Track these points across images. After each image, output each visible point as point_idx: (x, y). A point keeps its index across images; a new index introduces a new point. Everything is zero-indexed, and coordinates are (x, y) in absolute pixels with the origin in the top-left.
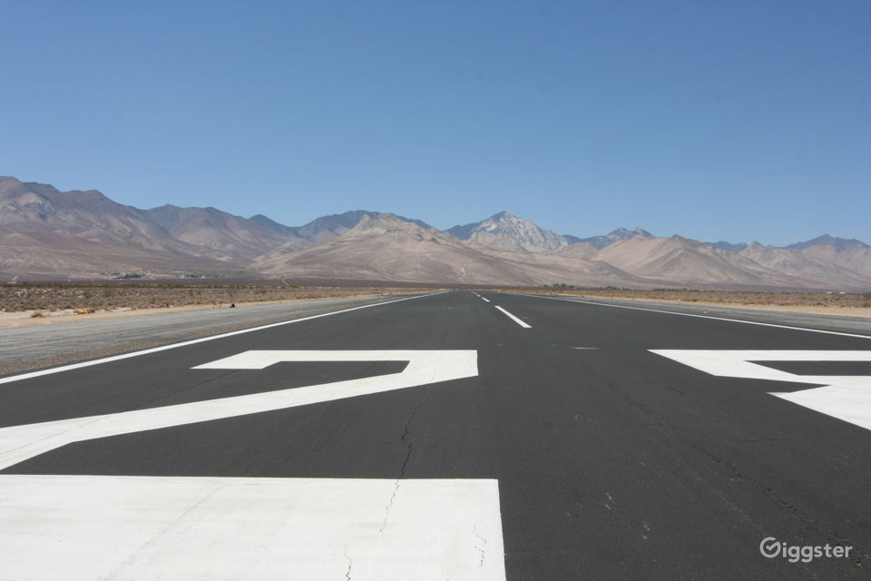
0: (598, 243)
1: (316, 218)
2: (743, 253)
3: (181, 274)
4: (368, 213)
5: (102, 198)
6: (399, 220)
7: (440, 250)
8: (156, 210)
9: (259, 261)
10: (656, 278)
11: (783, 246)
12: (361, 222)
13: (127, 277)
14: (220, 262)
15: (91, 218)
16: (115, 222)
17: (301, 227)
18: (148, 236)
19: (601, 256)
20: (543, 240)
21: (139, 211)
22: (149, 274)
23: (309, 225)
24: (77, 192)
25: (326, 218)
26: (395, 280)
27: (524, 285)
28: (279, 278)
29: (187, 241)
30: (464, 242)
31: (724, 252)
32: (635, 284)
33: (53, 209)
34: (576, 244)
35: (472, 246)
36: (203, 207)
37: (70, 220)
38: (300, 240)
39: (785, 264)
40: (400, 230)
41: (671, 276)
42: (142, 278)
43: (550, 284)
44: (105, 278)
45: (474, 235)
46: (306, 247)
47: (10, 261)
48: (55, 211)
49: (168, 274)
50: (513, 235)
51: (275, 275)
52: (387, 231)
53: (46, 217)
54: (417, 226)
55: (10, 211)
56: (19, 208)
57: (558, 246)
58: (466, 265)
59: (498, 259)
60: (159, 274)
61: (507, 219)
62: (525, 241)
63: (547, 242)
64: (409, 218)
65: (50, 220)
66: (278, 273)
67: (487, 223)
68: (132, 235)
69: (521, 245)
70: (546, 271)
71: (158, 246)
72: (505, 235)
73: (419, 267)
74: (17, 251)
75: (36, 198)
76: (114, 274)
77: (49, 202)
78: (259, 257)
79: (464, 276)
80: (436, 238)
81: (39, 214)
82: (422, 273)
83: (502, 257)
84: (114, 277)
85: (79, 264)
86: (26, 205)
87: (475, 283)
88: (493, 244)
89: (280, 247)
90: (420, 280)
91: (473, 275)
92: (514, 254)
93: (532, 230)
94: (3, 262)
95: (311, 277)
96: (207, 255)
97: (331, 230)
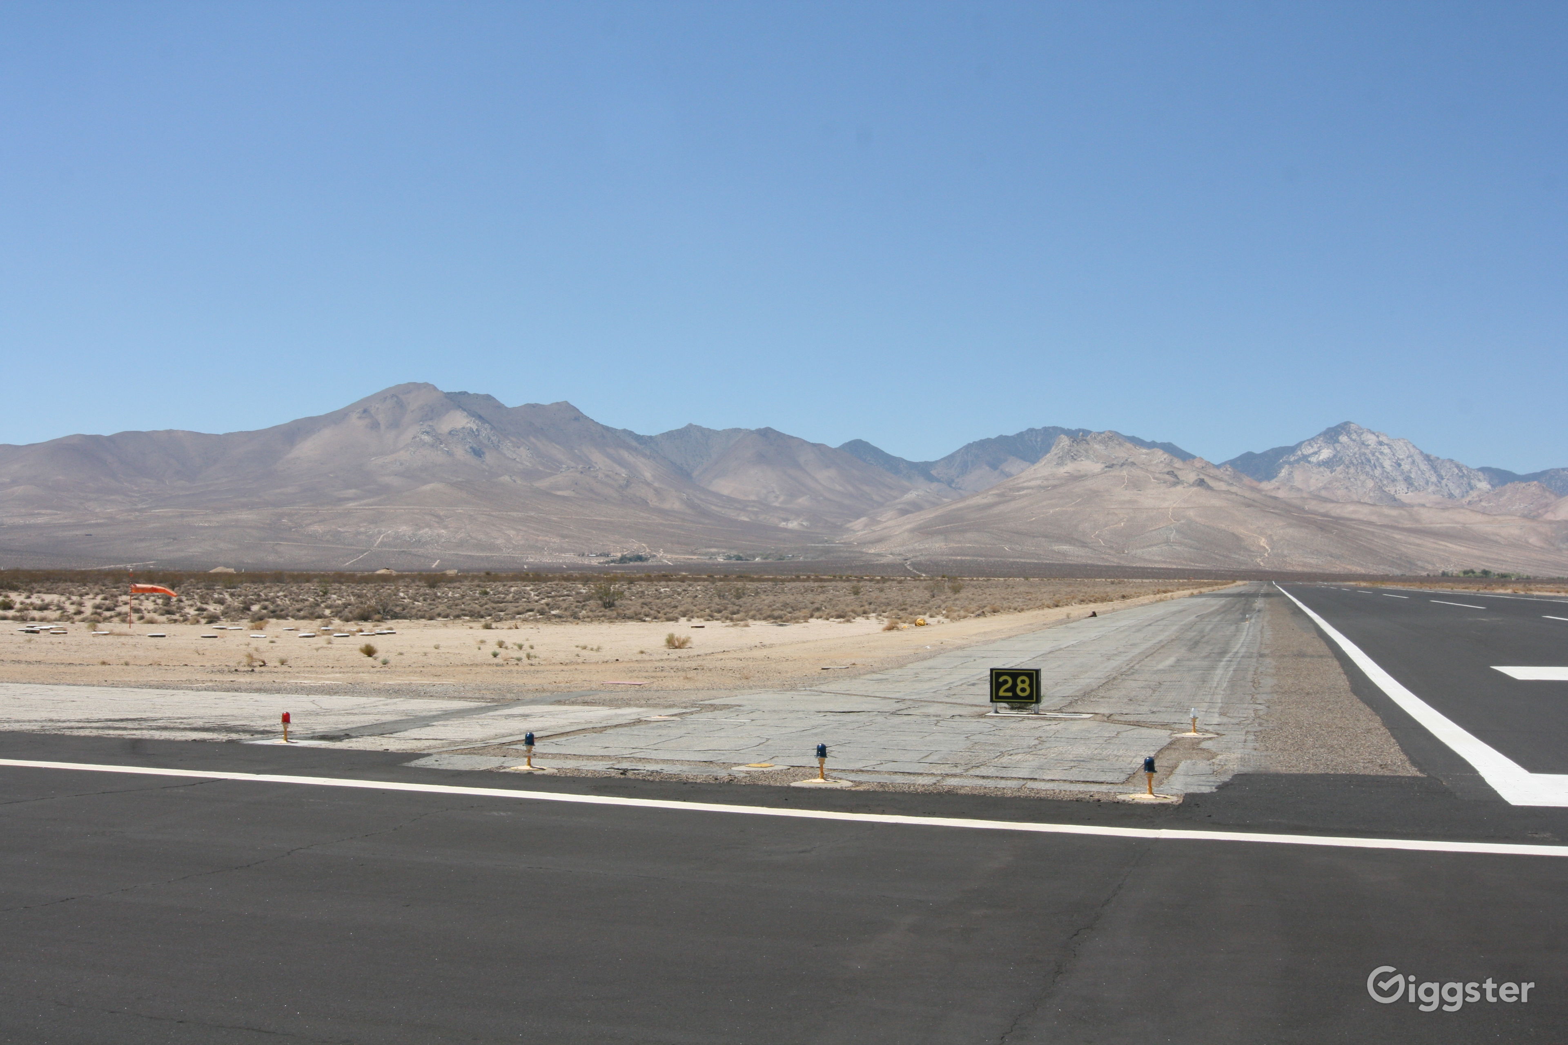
0: (1559, 482)
1: (965, 444)
3: (718, 554)
5: (578, 416)
6: (1129, 445)
7: (1216, 502)
8: (670, 435)
9: (859, 529)
12: (1054, 451)
13: (623, 559)
14: (786, 530)
15: (557, 452)
16: (598, 459)
17: (936, 462)
18: (656, 485)
20: (1434, 479)
21: (638, 438)
22: (661, 554)
23: (950, 459)
24: (534, 406)
25: (983, 444)
26: (1123, 563)
27: (1397, 572)
28: (899, 559)
29: (725, 492)
30: (1266, 486)
33: (494, 439)
34: (1509, 486)
35: (1281, 494)
36: (753, 428)
37: (523, 456)
38: (934, 486)
40: (1133, 464)
42: (650, 563)
43: (1450, 569)
44: (586, 562)
45: (1284, 473)
46: (946, 500)
47: (426, 532)
48: (499, 442)
49: (695, 554)
50: (1368, 468)
51: (891, 554)
52: (1106, 467)
53: (484, 453)
54: (1166, 456)
55: (424, 444)
56: (438, 440)
57: (1467, 492)
58: (1269, 533)
59: (1337, 520)
60: (678, 554)
61: (1354, 436)
62: (1394, 480)
63: (1444, 482)
64: (1148, 439)
65: (490, 458)
66: (897, 550)
67: (1312, 447)
68: (628, 483)
69: (1387, 489)
70: (1443, 543)
71: (674, 504)
72: (1352, 470)
73: (1173, 536)
74: (438, 516)
75: (466, 420)
76: (601, 555)
77: (486, 425)
78: (859, 521)
79: (1266, 555)
80: (1207, 479)
81: (471, 448)
82: (1179, 548)
83: (1347, 516)
84: (602, 561)
85: (540, 538)
86: (450, 433)
87: (1290, 568)
88: (1325, 488)
89: (898, 501)
90: (1175, 563)
91: (1286, 552)
92: (1371, 508)
93: (1410, 459)
94: (414, 535)
95: (959, 558)
96: (762, 517)
97: (994, 466)
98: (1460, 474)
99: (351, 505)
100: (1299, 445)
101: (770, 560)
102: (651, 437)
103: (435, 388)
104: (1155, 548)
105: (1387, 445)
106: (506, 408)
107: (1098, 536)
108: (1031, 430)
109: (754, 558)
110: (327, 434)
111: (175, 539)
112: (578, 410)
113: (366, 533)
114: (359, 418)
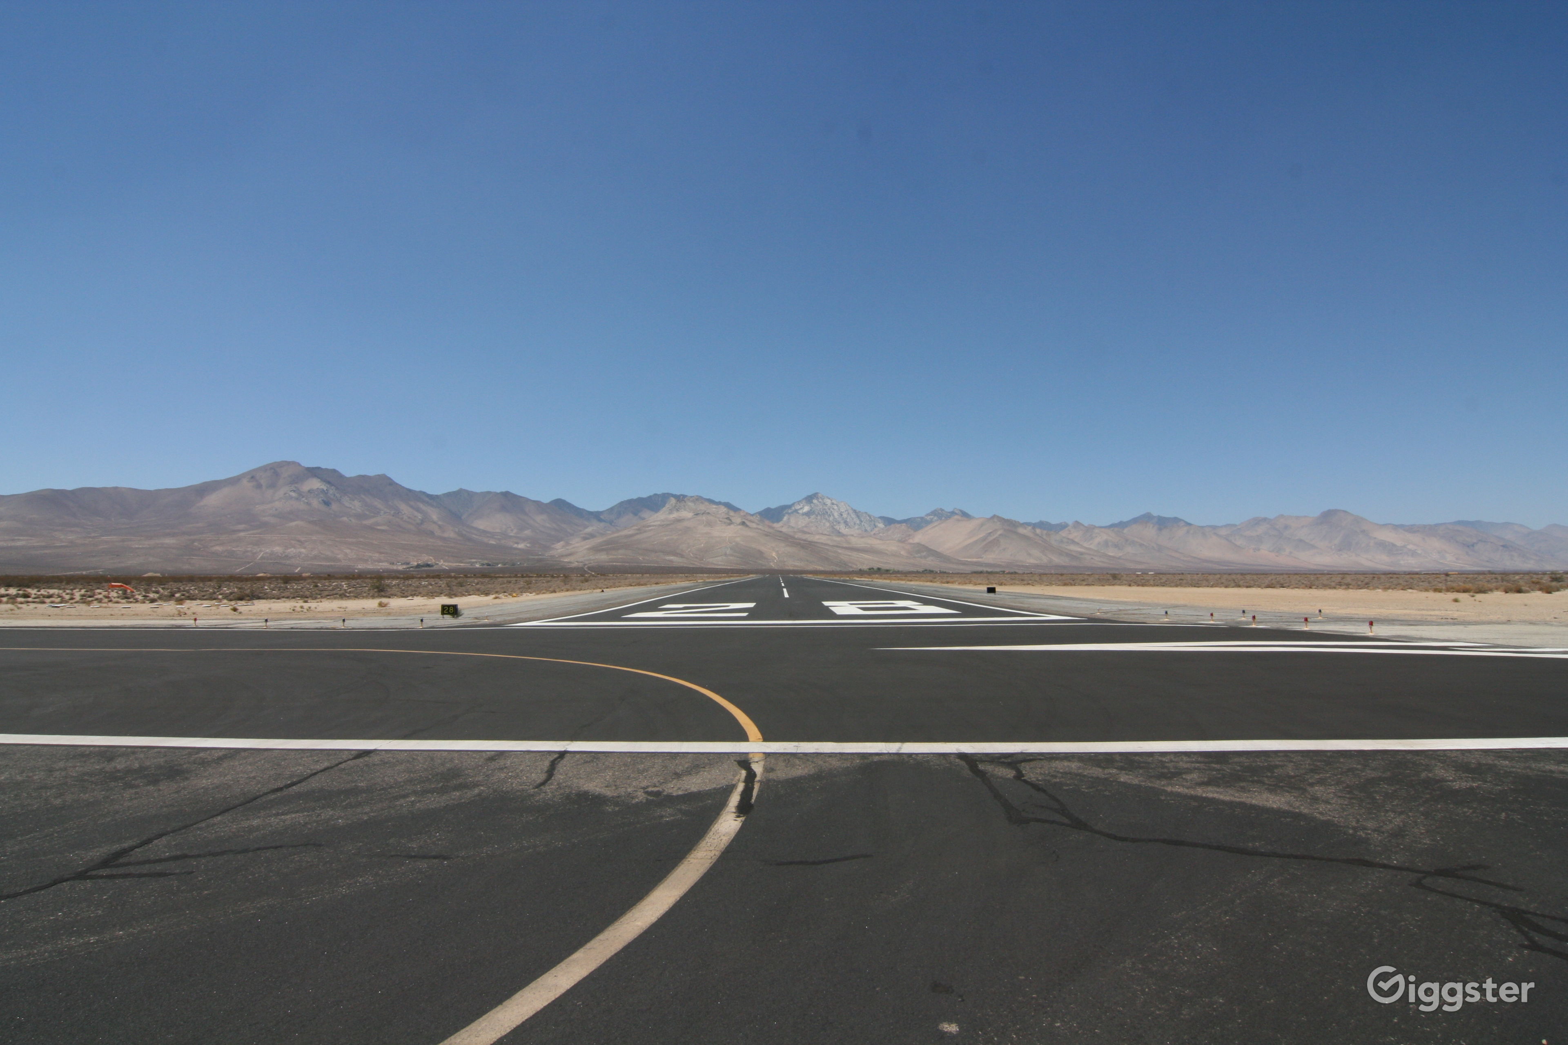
0: (916, 524)
1: (618, 502)
2: (1063, 533)
3: (476, 562)
4: (675, 496)
5: (391, 483)
6: (707, 503)
7: (750, 534)
8: (449, 495)
9: (559, 549)
10: (975, 560)
11: (1104, 525)
12: (667, 506)
13: (418, 566)
14: (517, 549)
15: (378, 504)
16: (405, 509)
17: (604, 512)
18: (440, 523)
19: (919, 538)
20: (858, 522)
21: (429, 496)
22: (441, 563)
23: (612, 509)
24: (364, 477)
25: (630, 502)
26: (703, 566)
27: (838, 569)
28: (581, 565)
29: (482, 527)
30: (776, 525)
31: (1045, 532)
32: (955, 566)
33: (338, 495)
34: (893, 525)
35: (784, 530)
36: (498, 491)
37: (356, 506)
38: (602, 525)
39: (1106, 544)
40: (709, 513)
41: (992, 557)
42: (435, 568)
43: (865, 567)
44: (395, 567)
45: (785, 518)
46: (609, 532)
47: (291, 551)
48: (341, 497)
49: (462, 563)
50: (827, 517)
51: (578, 562)
52: (695, 515)
53: (330, 504)
54: (725, 509)
55: (291, 498)
56: (301, 495)
57: (873, 529)
59: (811, 543)
60: (452, 562)
61: (820, 500)
62: (839, 523)
64: (717, 500)
65: (335, 506)
66: (580, 560)
67: (800, 505)
68: (423, 521)
69: (836, 527)
70: (860, 554)
71: (450, 534)
72: (819, 517)
73: (728, 552)
74: (299, 541)
75: (319, 484)
76: (404, 564)
77: (333, 487)
78: (559, 544)
79: (776, 561)
80: (748, 523)
81: (323, 500)
82: (731, 558)
83: (816, 541)
84: (405, 567)
85: (367, 554)
86: (309, 491)
87: (787, 568)
88: (806, 527)
89: (581, 533)
90: (730, 566)
91: (785, 560)
92: (828, 537)
93: (846, 512)
94: (284, 552)
95: (614, 564)
96: (503, 542)
97: (635, 514)
99: (242, 534)
100: (793, 504)
101: (507, 566)
102: (437, 496)
103: (299, 465)
104: (719, 558)
106: (346, 477)
108: (655, 495)
109: (498, 565)
110: (226, 491)
111: (117, 556)
112: (391, 479)
113: (251, 551)
114: (249, 482)
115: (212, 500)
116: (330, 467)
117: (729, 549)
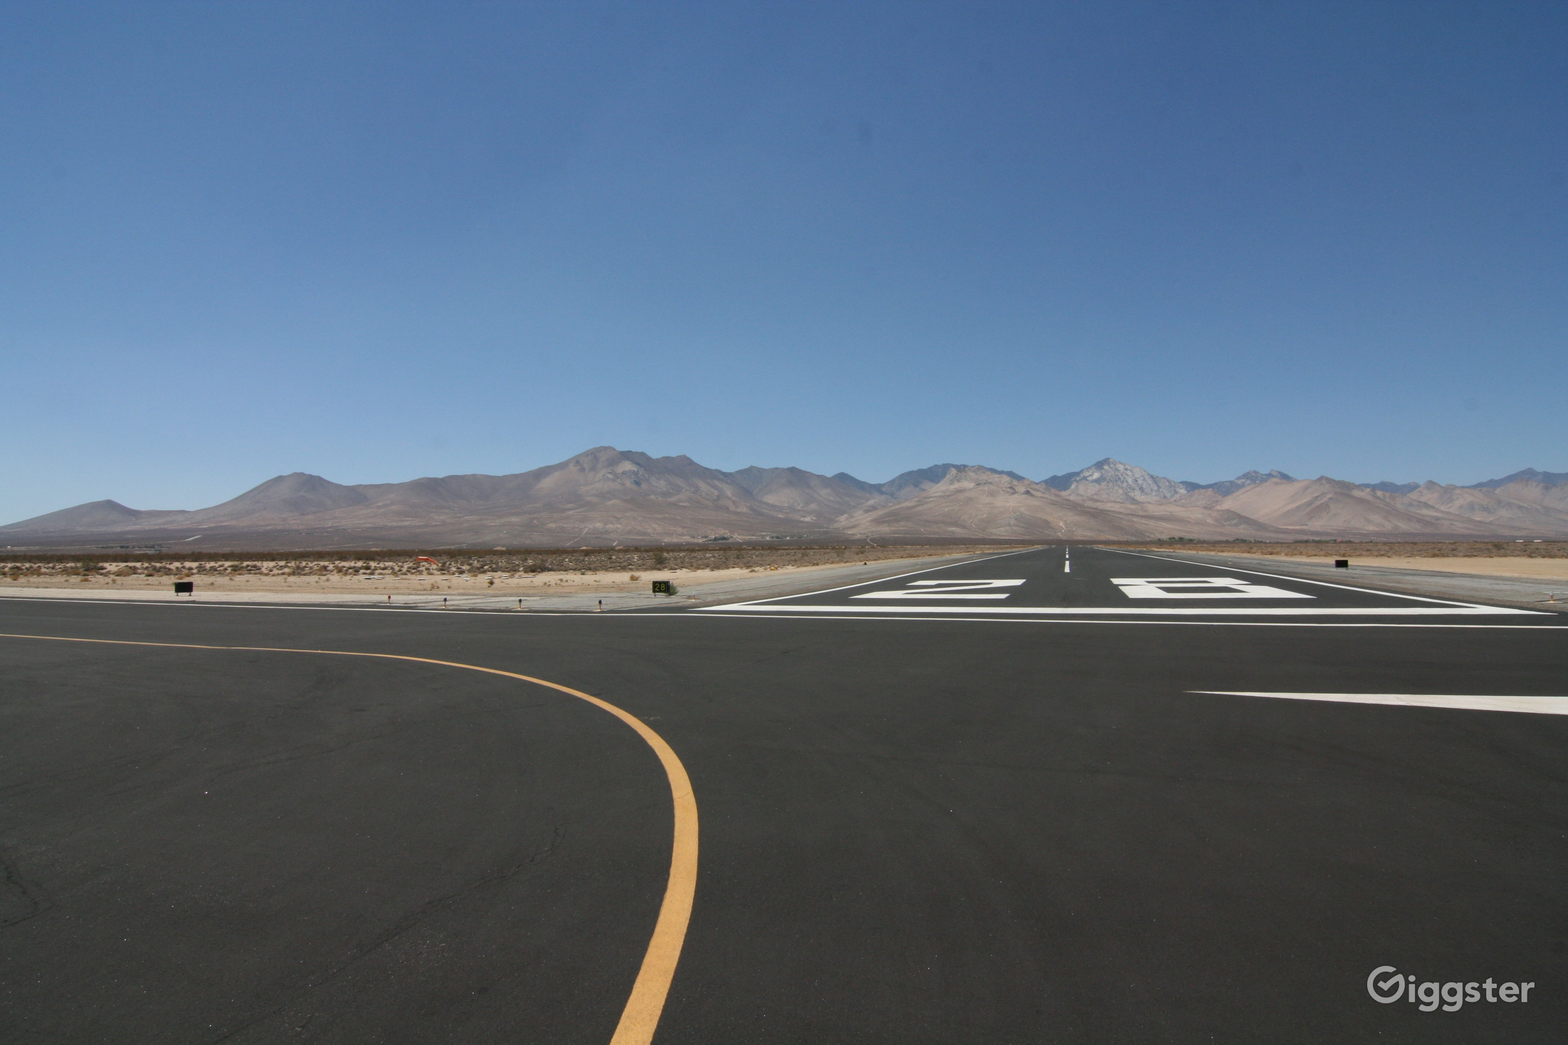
0: (1224, 489)
1: (900, 474)
2: (1413, 496)
3: (767, 535)
4: (957, 467)
5: (691, 463)
6: (989, 473)
7: (1036, 503)
8: (740, 472)
9: (843, 521)
10: (1298, 527)
11: (1468, 485)
12: (948, 476)
13: (715, 539)
14: (803, 522)
15: (680, 482)
16: (703, 486)
17: (884, 484)
18: (734, 499)
19: (1228, 504)
20: (1155, 488)
21: (724, 474)
22: (735, 536)
23: (892, 482)
24: (667, 458)
25: (910, 474)
26: (985, 536)
27: (1134, 539)
28: (864, 537)
29: (771, 502)
30: (1064, 494)
31: (1388, 494)
32: (1273, 535)
33: (646, 476)
34: (1196, 491)
35: (1072, 498)
36: (785, 468)
37: (662, 485)
38: (884, 497)
39: (1471, 507)
40: (991, 483)
41: (1319, 524)
42: (730, 541)
43: (1164, 537)
44: (696, 541)
45: (1073, 486)
46: (890, 504)
47: (610, 526)
48: (649, 477)
49: (754, 536)
50: (1119, 483)
51: (860, 534)
52: (976, 485)
53: (641, 483)
54: (1008, 478)
55: (609, 479)
56: (616, 476)
57: (1174, 495)
58: (1065, 519)
59: (1102, 511)
60: (745, 536)
61: (1112, 466)
62: (1134, 489)
63: (1161, 490)
64: (999, 469)
65: (644, 486)
66: (863, 532)
67: (1089, 472)
68: (718, 498)
69: (1130, 494)
70: (1159, 523)
71: (743, 509)
72: (1111, 484)
73: (1012, 522)
74: (616, 518)
75: (631, 466)
76: (703, 537)
77: (642, 469)
78: (843, 517)
79: (1063, 531)
80: (1032, 491)
81: (634, 481)
82: (1015, 528)
83: (1107, 509)
84: (704, 540)
85: (671, 528)
86: (623, 473)
87: (1076, 538)
88: (1096, 494)
89: (864, 505)
90: (1014, 537)
91: (1074, 529)
92: (1121, 504)
93: (1142, 478)
94: (604, 528)
95: (896, 535)
96: (790, 515)
97: (916, 485)
98: (1170, 485)
99: (570, 512)
100: (1082, 471)
101: (795, 538)
102: (730, 473)
103: (614, 449)
104: (1002, 529)
105: (1130, 470)
106: (652, 459)
107: (972, 523)
108: (936, 466)
109: (786, 538)
110: (557, 475)
111: (477, 532)
113: (578, 527)
114: (574, 466)
115: (547, 483)
116: (639, 450)
117: (1013, 519)
